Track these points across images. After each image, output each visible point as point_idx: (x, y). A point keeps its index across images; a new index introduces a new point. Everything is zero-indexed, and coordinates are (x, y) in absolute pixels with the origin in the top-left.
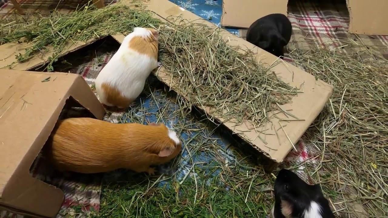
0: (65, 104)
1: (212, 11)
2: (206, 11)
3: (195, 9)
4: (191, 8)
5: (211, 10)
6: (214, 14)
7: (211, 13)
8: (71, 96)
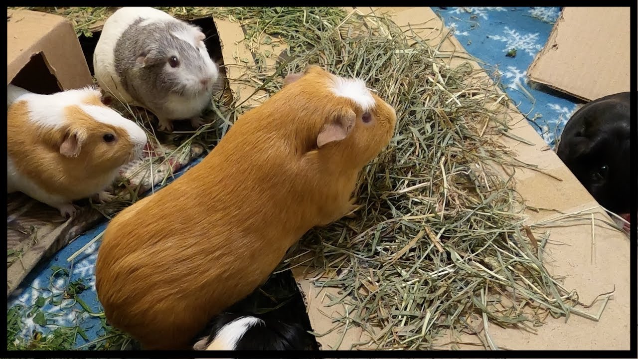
0: (29, 61)
1: (532, 36)
2: (515, 33)
3: (486, 18)
4: (479, 14)
5: (533, 33)
6: (536, 43)
7: (528, 40)
8: (42, 52)
